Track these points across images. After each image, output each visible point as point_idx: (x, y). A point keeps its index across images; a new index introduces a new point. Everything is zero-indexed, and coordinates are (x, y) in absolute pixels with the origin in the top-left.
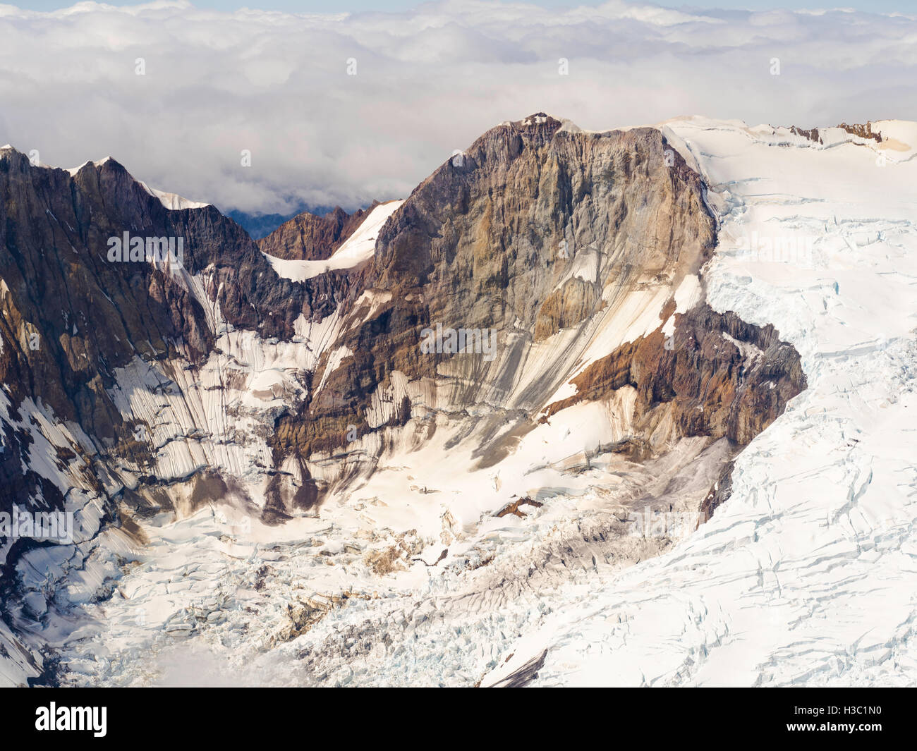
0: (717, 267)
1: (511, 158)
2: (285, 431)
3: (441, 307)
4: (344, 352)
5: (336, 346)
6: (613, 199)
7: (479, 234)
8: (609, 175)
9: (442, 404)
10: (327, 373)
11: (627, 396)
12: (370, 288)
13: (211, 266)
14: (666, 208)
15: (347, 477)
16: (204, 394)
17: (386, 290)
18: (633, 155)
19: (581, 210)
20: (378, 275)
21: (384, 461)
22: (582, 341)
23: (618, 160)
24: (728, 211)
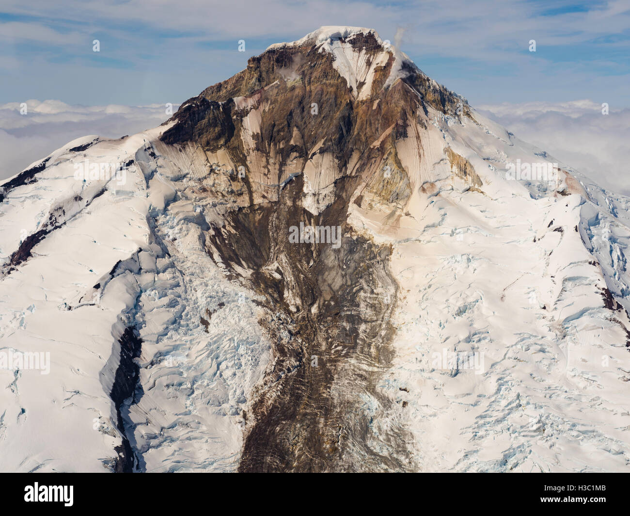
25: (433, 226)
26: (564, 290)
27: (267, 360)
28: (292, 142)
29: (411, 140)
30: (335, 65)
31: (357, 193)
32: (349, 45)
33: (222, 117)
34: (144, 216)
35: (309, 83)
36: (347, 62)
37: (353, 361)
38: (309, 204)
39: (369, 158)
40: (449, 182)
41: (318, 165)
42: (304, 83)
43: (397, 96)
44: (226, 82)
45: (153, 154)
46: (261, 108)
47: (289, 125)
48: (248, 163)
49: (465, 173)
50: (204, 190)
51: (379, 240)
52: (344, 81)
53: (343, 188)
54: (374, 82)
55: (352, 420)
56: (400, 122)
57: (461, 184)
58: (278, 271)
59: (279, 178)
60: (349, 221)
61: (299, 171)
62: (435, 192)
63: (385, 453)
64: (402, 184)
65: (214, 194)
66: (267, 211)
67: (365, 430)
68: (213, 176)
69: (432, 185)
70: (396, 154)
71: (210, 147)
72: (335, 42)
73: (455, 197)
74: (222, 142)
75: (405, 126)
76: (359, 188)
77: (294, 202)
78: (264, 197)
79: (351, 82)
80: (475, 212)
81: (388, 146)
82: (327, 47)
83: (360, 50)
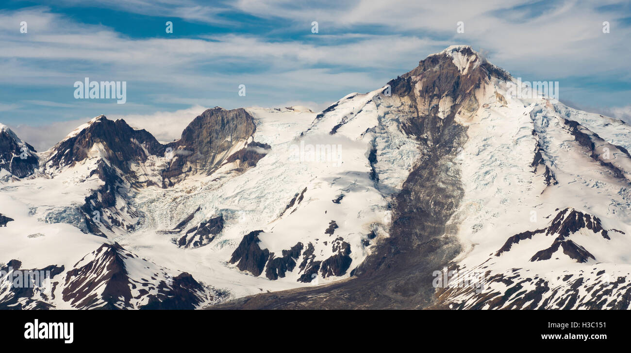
0: (255, 135)
1: (211, 116)
2: (165, 173)
3: (197, 148)
4: (176, 158)
5: (174, 157)
6: (234, 124)
7: (205, 132)
8: (233, 119)
9: (198, 167)
10: (173, 162)
11: (238, 161)
12: (181, 145)
13: (145, 142)
14: (245, 124)
15: (179, 182)
16: (146, 167)
17: (185, 145)
18: (238, 114)
19: (227, 127)
20: (182, 142)
21: (186, 178)
22: (228, 153)
23: (235, 115)
24: (258, 124)
25: (485, 118)
26: (520, 131)
27: (418, 156)
28: (435, 93)
29: (481, 89)
30: (453, 62)
31: (459, 110)
32: (460, 53)
33: (406, 84)
34: (376, 118)
35: (443, 69)
36: (459, 59)
37: (447, 156)
38: (441, 115)
39: (465, 97)
40: (495, 104)
41: (444, 101)
42: (440, 69)
43: (477, 72)
44: (410, 72)
45: (379, 98)
46: (423, 80)
47: (434, 86)
48: (417, 101)
49: (501, 100)
50: (399, 111)
51: (465, 125)
52: (457, 68)
53: (454, 109)
54: (469, 68)
55: (443, 168)
56: (477, 82)
57: (499, 104)
58: (426, 136)
59: (429, 106)
60: (455, 119)
61: (437, 103)
62: (488, 107)
63: (452, 175)
64: (476, 105)
65: (403, 112)
66: (424, 118)
67: (447, 170)
68: (403, 106)
69: (488, 105)
70: (475, 94)
71: (401, 95)
72: (454, 52)
73: (496, 109)
74: (406, 93)
75: (479, 84)
76: (460, 108)
77: (435, 114)
78: (423, 113)
79: (460, 68)
80: (503, 114)
81: (473, 93)
82: (450, 54)
83: (465, 55)
